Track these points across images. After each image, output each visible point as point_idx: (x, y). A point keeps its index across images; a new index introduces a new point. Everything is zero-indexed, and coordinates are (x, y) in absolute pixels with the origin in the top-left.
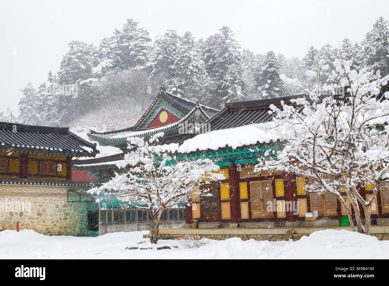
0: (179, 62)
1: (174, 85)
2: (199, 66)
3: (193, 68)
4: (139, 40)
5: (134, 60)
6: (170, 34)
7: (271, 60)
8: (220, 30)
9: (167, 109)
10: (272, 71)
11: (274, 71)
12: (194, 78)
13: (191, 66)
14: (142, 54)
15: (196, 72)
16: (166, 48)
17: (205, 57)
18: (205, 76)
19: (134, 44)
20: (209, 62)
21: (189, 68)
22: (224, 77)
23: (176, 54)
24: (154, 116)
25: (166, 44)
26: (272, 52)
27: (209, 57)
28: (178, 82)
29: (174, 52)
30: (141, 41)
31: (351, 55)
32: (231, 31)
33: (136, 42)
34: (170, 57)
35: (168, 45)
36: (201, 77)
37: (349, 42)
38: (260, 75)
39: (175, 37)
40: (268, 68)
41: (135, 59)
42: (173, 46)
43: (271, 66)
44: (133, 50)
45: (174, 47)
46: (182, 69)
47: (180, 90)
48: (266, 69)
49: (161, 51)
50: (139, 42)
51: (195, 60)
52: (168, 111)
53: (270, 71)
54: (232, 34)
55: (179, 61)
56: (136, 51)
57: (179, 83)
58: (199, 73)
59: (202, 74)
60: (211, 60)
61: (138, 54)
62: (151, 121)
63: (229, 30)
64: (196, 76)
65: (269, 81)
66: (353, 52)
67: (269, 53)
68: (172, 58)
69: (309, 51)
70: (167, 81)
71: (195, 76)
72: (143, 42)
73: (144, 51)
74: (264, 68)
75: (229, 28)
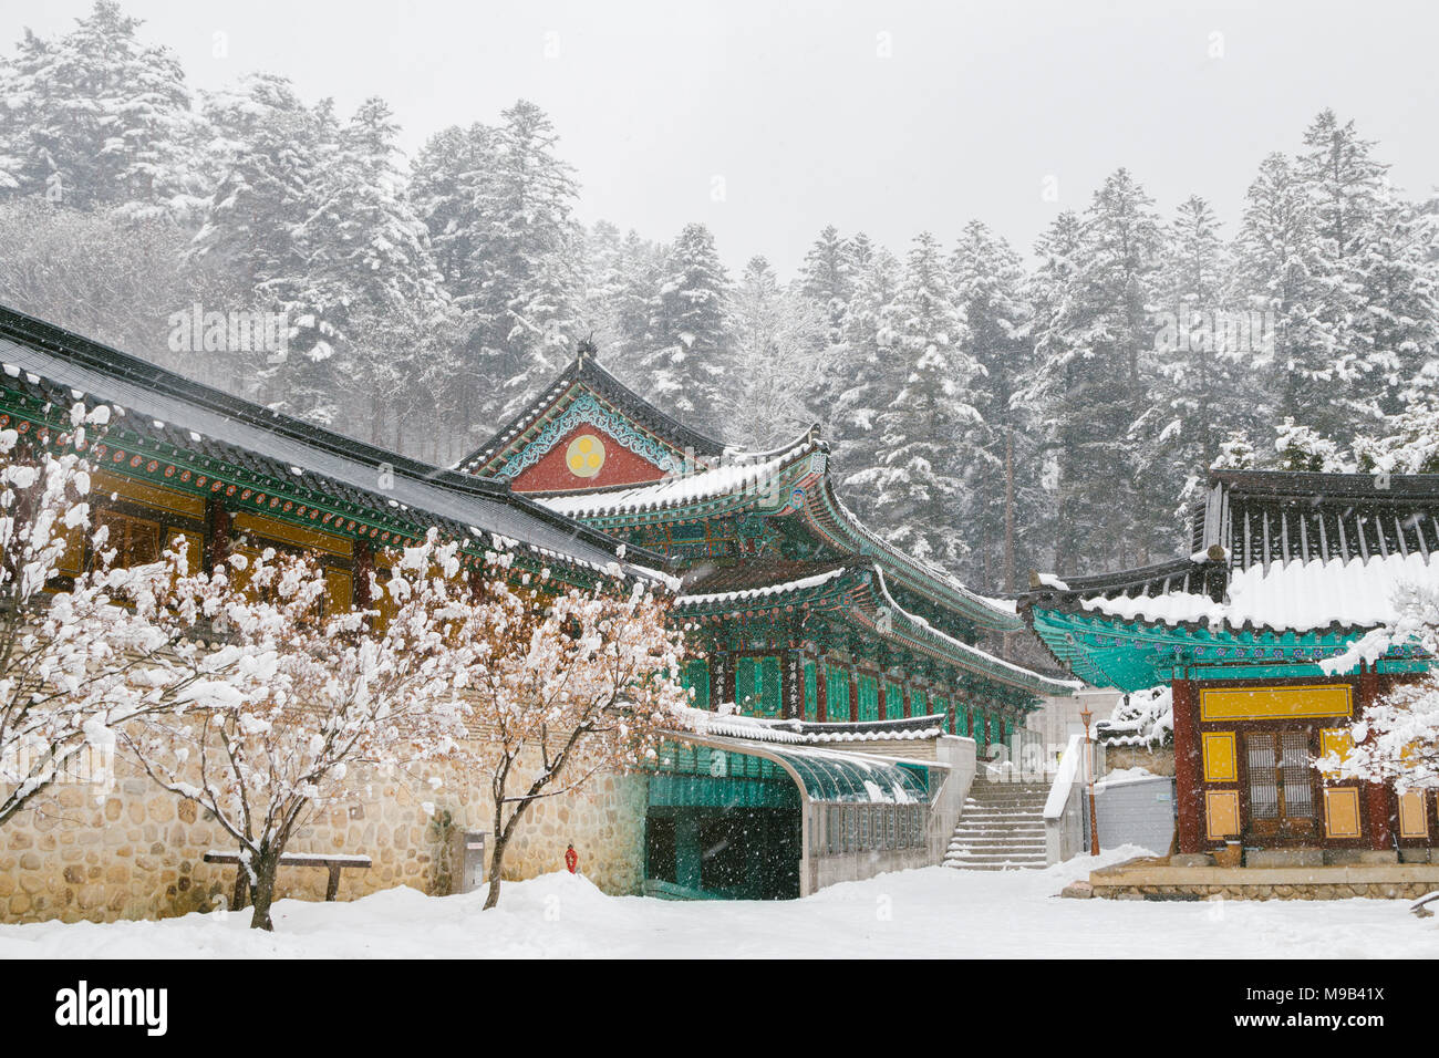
0: (335, 216)
1: (303, 305)
2: (414, 241)
3: (392, 246)
4: (149, 96)
5: (119, 177)
6: (273, 94)
7: (700, 258)
8: (505, 113)
9: (605, 429)
10: (701, 300)
11: (710, 300)
12: (392, 286)
13: (381, 237)
14: (154, 155)
15: (399, 263)
16: (277, 150)
17: (430, 210)
18: (431, 283)
19: (123, 108)
20: (447, 230)
21: (375, 243)
22: (509, 298)
23: (313, 177)
24: (545, 445)
25: (278, 133)
26: (701, 230)
27: (444, 213)
28: (322, 293)
29: (306, 172)
30: (154, 100)
31: (994, 284)
32: (547, 126)
33: (133, 104)
34: (290, 189)
35: (283, 138)
36: (418, 286)
37: (988, 236)
38: (649, 307)
39: (287, 104)
40: (683, 287)
41: (121, 172)
42: (304, 144)
43: (696, 280)
44: (117, 133)
45: (304, 151)
46: (341, 242)
47: (330, 327)
48: (677, 292)
49: (255, 156)
50: (146, 105)
51: (397, 214)
52: (611, 434)
53: (693, 300)
54: (549, 135)
55: (334, 208)
56: (129, 140)
57: (329, 300)
58: (412, 270)
59: (423, 274)
60: (452, 225)
61: (140, 155)
62: (526, 464)
63: (542, 120)
64: (401, 280)
65: (688, 338)
66: (999, 273)
67: (691, 232)
68: (297, 193)
69: (820, 244)
70: (273, 281)
71: (394, 281)
72: (165, 107)
73: (164, 144)
74: (668, 287)
75: (542, 111)
